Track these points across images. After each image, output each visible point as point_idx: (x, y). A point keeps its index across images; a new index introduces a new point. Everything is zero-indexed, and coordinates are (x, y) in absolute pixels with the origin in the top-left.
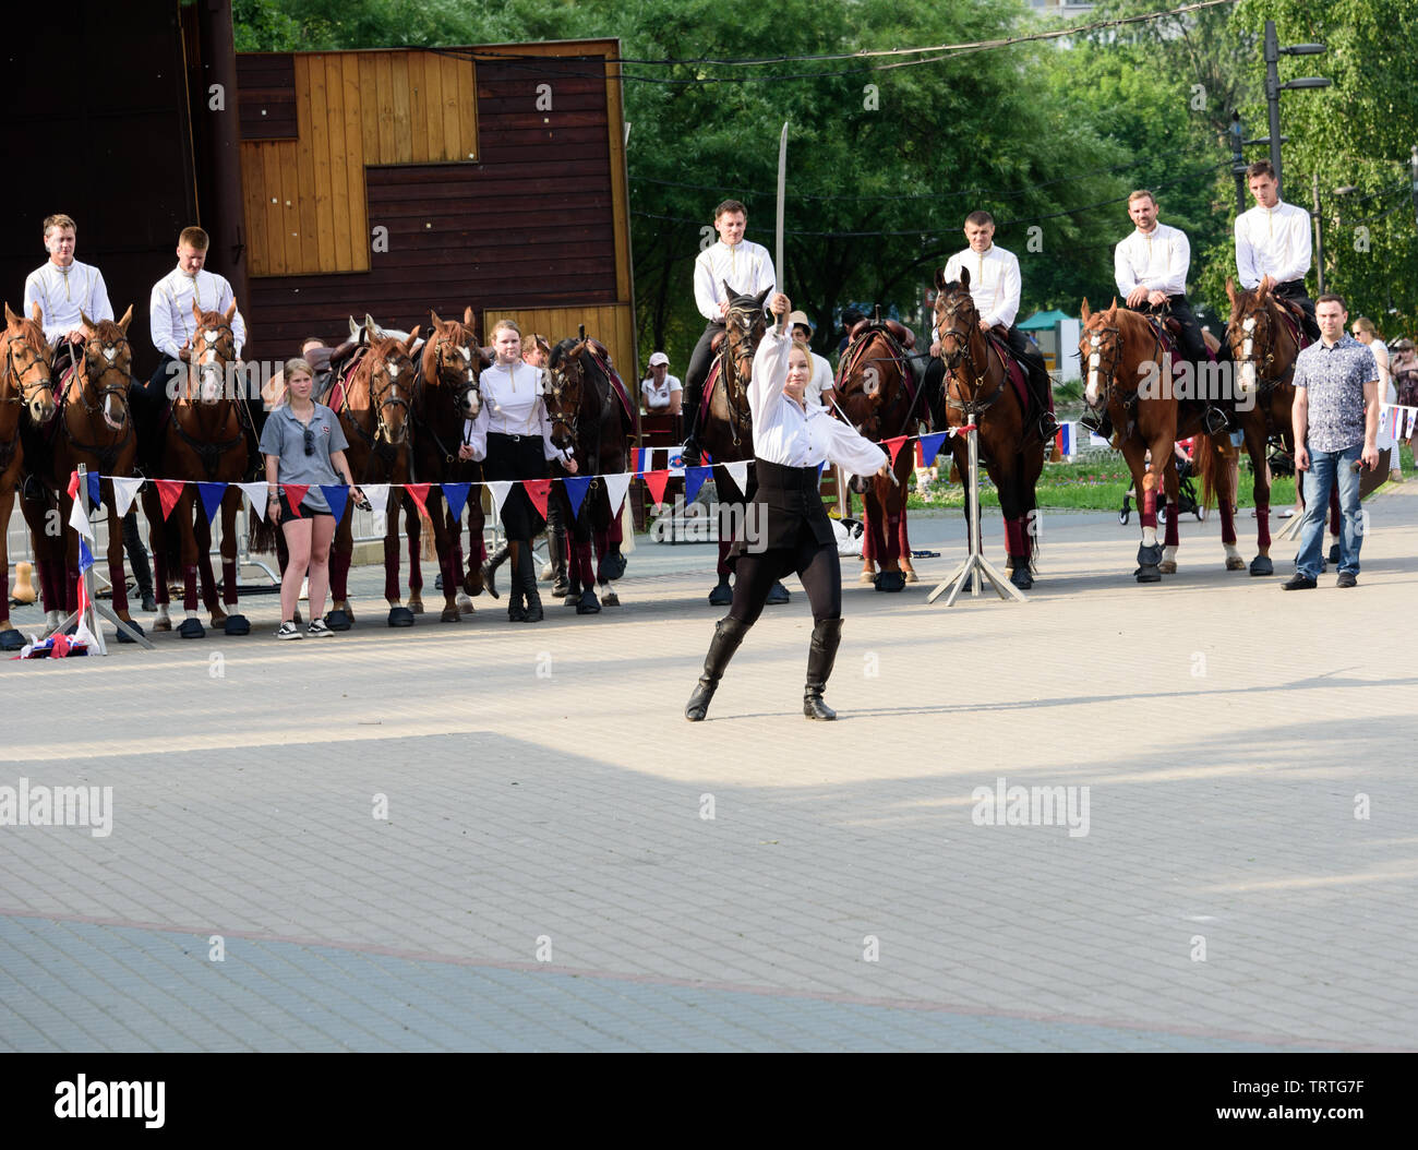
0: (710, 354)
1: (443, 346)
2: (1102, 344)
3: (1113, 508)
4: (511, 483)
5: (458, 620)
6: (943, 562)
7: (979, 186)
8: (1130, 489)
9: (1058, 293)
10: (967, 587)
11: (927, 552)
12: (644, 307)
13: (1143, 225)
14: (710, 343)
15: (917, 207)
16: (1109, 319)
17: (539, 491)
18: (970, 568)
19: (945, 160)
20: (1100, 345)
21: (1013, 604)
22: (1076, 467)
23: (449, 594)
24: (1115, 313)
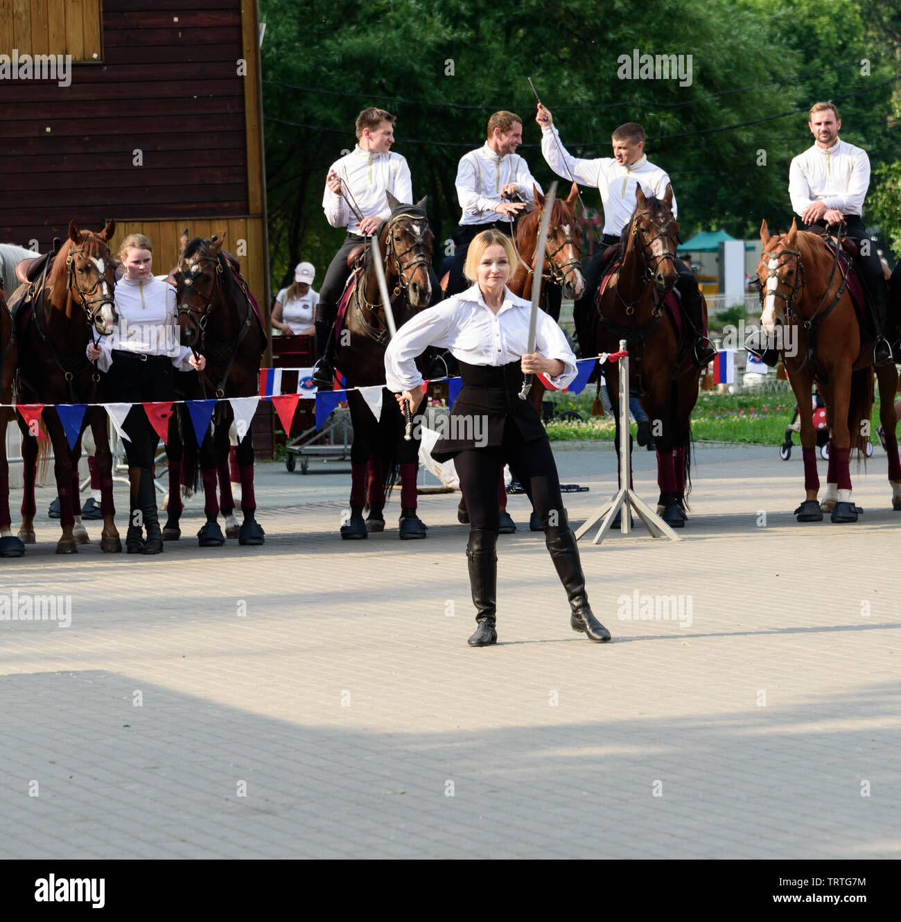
0: (346, 270)
1: (76, 256)
2: (780, 266)
3: (774, 443)
4: (130, 405)
5: (75, 551)
6: (591, 497)
7: (643, 96)
8: (793, 422)
9: (721, 213)
10: (616, 524)
11: (575, 487)
12: (279, 220)
13: (823, 139)
14: (346, 259)
15: (577, 116)
16: (789, 242)
17: (159, 412)
18: (620, 504)
19: (605, 67)
20: (778, 268)
21: (666, 542)
22: (738, 398)
23: (67, 524)
24: (795, 236)
